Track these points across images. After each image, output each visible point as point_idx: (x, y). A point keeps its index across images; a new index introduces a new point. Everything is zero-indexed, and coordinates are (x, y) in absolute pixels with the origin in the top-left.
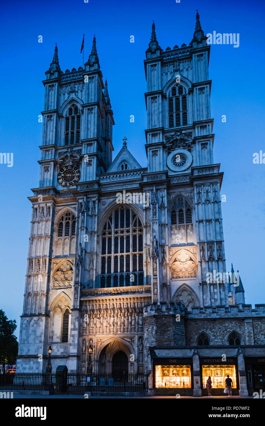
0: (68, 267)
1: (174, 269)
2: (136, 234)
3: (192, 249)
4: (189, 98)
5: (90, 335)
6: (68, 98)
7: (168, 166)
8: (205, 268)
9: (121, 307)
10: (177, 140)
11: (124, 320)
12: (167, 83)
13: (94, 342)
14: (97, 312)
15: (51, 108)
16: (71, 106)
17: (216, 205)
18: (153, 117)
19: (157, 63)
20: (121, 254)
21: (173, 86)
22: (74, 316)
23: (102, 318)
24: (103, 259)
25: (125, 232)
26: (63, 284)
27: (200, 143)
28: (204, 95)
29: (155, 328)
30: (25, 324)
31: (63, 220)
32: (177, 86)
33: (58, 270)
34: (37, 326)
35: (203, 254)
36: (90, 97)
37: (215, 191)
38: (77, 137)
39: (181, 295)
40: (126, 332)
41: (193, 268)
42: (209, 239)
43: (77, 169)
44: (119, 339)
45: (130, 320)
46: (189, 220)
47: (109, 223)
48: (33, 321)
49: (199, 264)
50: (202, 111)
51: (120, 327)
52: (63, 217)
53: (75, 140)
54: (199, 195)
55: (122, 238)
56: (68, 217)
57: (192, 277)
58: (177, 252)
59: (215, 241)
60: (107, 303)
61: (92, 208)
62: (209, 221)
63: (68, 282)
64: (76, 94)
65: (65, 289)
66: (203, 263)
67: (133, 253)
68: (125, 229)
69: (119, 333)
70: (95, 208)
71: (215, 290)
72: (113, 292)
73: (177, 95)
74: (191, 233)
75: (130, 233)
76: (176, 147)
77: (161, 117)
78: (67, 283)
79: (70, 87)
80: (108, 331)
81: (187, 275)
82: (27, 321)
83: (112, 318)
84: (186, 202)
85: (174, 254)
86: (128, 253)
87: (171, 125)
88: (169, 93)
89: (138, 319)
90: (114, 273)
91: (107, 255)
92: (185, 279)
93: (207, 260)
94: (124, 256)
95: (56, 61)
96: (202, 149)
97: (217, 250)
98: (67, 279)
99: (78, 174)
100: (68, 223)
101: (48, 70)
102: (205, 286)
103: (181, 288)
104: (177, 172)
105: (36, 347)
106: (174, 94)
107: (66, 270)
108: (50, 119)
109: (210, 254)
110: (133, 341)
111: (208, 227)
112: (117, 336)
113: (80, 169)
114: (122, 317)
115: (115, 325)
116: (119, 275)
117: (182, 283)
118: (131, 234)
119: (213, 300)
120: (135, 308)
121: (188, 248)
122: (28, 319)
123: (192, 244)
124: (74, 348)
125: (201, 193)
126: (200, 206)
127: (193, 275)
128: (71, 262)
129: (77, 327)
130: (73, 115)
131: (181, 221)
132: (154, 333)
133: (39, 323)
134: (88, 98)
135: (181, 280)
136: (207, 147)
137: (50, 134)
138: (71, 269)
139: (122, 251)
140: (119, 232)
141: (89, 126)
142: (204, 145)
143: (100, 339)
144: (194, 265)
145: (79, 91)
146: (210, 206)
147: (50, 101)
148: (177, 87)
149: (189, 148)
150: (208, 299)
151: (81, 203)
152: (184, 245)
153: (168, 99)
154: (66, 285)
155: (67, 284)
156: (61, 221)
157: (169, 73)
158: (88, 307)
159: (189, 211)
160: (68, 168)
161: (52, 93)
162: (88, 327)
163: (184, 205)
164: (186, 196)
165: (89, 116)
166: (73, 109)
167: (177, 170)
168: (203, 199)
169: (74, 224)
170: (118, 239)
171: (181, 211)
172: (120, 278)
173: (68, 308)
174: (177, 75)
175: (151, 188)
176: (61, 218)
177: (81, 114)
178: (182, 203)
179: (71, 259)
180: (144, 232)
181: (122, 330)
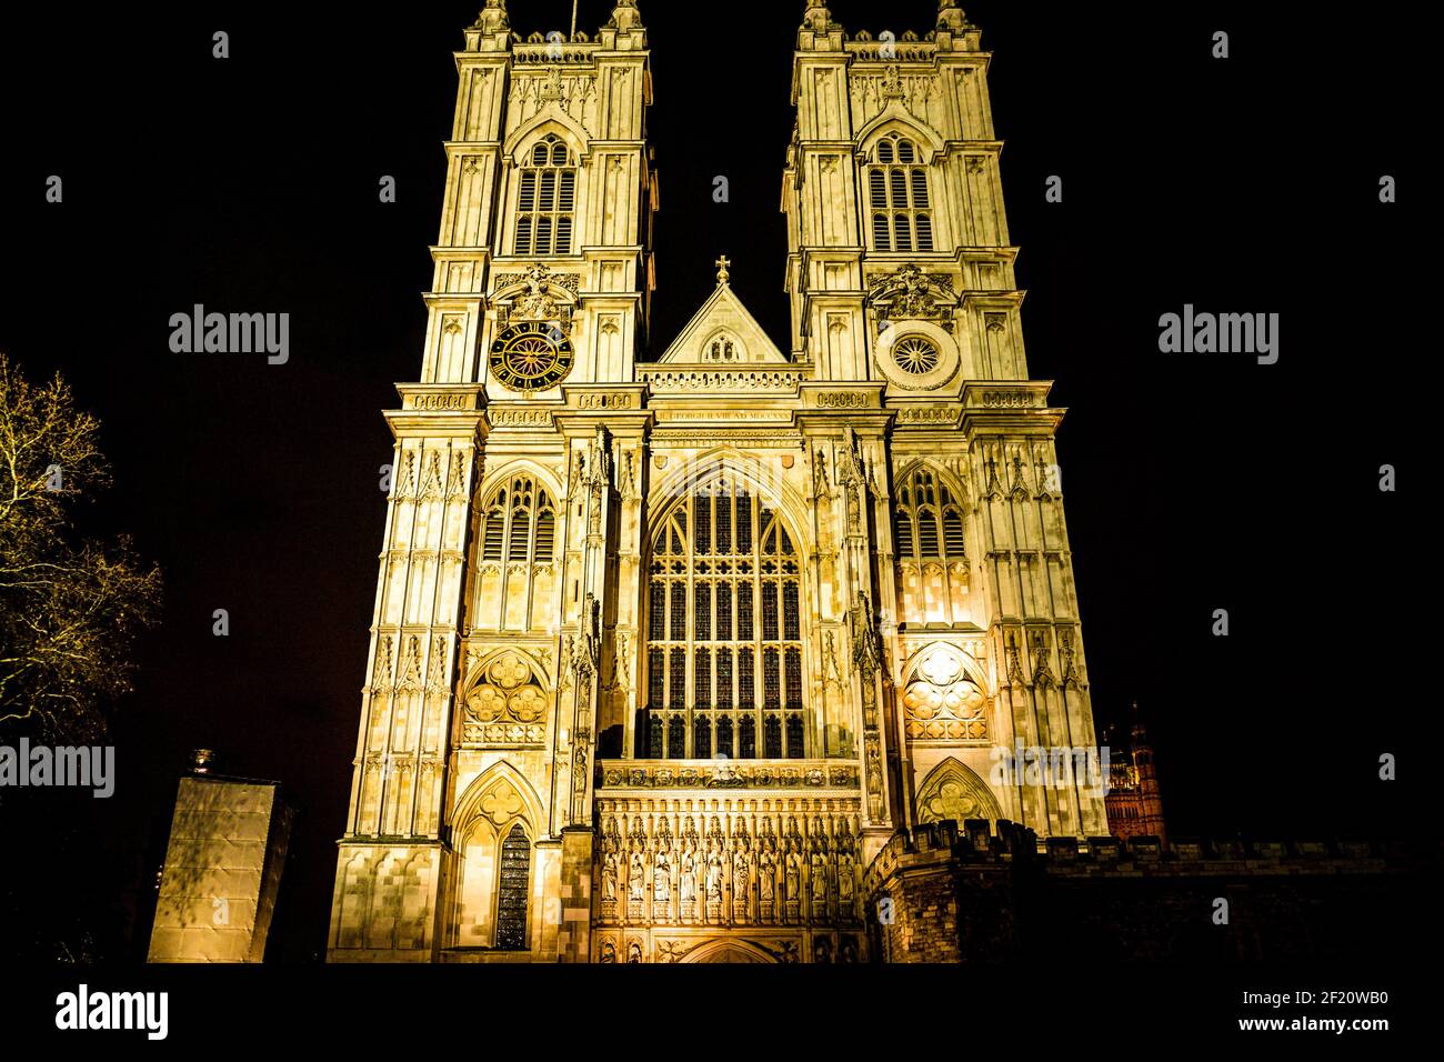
0: (519, 673)
1: (913, 706)
2: (774, 578)
3: (969, 642)
4: (934, 177)
5: (632, 926)
6: (536, 112)
7: (882, 365)
8: (1023, 710)
9: (745, 831)
11: (760, 879)
12: (865, 124)
14: (658, 843)
15: (477, 136)
16: (543, 138)
17: (1046, 508)
18: (826, 214)
19: (833, 66)
20: (721, 644)
21: (880, 135)
22: (574, 854)
23: (674, 868)
24: (655, 655)
25: (734, 569)
26: (501, 734)
27: (982, 312)
29: (952, 907)
30: (357, 870)
31: (501, 502)
32: (895, 137)
33: (482, 681)
34: (407, 884)
35: (1016, 663)
36: (615, 123)
37: (1042, 465)
38: (559, 235)
39: (939, 796)
40: (766, 918)
41: (974, 705)
42: (1030, 613)
43: (561, 336)
44: (742, 944)
46: (956, 549)
47: (674, 531)
48: (388, 864)
49: (1005, 694)
50: (981, 219)
51: (743, 903)
52: (503, 495)
53: (553, 243)
54: (992, 470)
55: (724, 588)
56: (522, 496)
57: (973, 737)
58: (919, 650)
59: (1051, 622)
60: (693, 814)
62: (1029, 558)
63: (523, 726)
64: (565, 107)
65: (513, 753)
66: (1016, 693)
67: (764, 642)
68: (733, 557)
70: (632, 475)
72: (717, 777)
73: (896, 161)
74: (964, 589)
75: (752, 573)
76: (904, 310)
77: (852, 217)
78: (516, 729)
79: (544, 83)
80: (698, 912)
81: (956, 727)
82: (367, 861)
83: (715, 870)
84: (944, 493)
85: (909, 655)
86: (748, 643)
87: (882, 244)
88: (870, 146)
90: (697, 707)
91: (667, 644)
92: (953, 743)
93: (1028, 680)
94: (730, 650)
96: (988, 328)
97: (1059, 653)
98: (516, 717)
99: (566, 355)
100: (519, 518)
103: (940, 773)
104: (911, 388)
106: (885, 157)
107: (513, 683)
108: (471, 166)
109: (1039, 663)
110: (794, 953)
111: (1025, 574)
112: (735, 932)
113: (572, 339)
114: (752, 868)
115: (725, 894)
116: (713, 719)
117: (944, 754)
118: (756, 575)
119: (1054, 818)
121: (958, 638)
122: (368, 852)
123: (970, 629)
125: (997, 464)
126: (996, 505)
127: (976, 729)
129: (586, 894)
130: (549, 165)
131: (929, 548)
132: (949, 926)
133: (415, 873)
134: (609, 125)
135: (940, 747)
136: (1005, 325)
137: (467, 213)
138: (534, 681)
139: (724, 634)
140: (713, 566)
141: (610, 209)
142: (994, 319)
143: (671, 945)
145: (576, 101)
146: (1029, 508)
147: (475, 114)
148: (895, 141)
149: (947, 321)
150: (1037, 812)
151: (580, 452)
152: (943, 629)
153: (868, 170)
154: (515, 739)
155: (516, 733)
156: (497, 507)
158: (621, 822)
159: (954, 519)
160: (527, 331)
161: (480, 91)
162: (620, 896)
163: (936, 496)
164: (941, 468)
165: (612, 176)
166: (550, 147)
167: (911, 385)
168: (1004, 485)
169: (546, 518)
170: (709, 591)
171: (927, 515)
172: (719, 729)
173: (520, 821)
174: (896, 108)
175: (834, 432)
176: (496, 495)
177: (577, 166)
178: (930, 493)
179: (533, 648)
180: (804, 576)
181: (750, 912)
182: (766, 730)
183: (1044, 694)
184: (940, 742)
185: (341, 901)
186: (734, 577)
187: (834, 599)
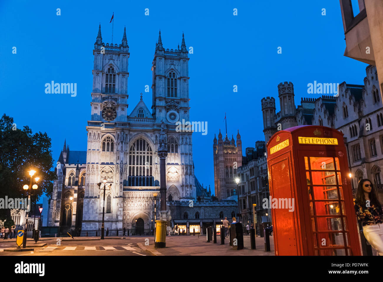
1: (168, 177)
2: (149, 155)
3: (177, 167)
4: (178, 81)
5: (128, 210)
6: (109, 62)
7: (167, 119)
8: (184, 178)
9: (144, 197)
10: (172, 105)
11: (146, 203)
12: (167, 70)
13: (130, 214)
14: (132, 198)
15: (98, 68)
16: (110, 67)
17: (190, 146)
18: (160, 89)
19: (163, 58)
20: (140, 166)
21: (170, 72)
23: (134, 202)
24: (130, 167)
25: (142, 153)
27: (184, 110)
28: (186, 84)
30: (86, 203)
31: (105, 141)
32: (172, 72)
33: (103, 172)
34: (94, 204)
35: (183, 171)
37: (190, 139)
38: (113, 88)
39: (171, 190)
40: (146, 209)
42: (186, 163)
43: (114, 110)
44: (143, 213)
45: (148, 203)
46: (177, 152)
47: (133, 147)
48: (91, 201)
49: (181, 176)
50: (185, 92)
52: (105, 139)
53: (112, 90)
54: (183, 140)
55: (141, 156)
56: (108, 140)
57: (177, 181)
59: (189, 165)
60: (137, 195)
61: (126, 138)
62: (186, 154)
63: (110, 179)
64: (114, 62)
66: (183, 175)
68: (143, 151)
69: (143, 209)
70: (127, 138)
71: (188, 189)
72: (140, 189)
73: (172, 77)
74: (177, 158)
76: (171, 108)
77: (164, 90)
79: (110, 56)
80: (137, 208)
81: (174, 180)
82: (88, 201)
84: (175, 141)
85: (169, 168)
86: (144, 166)
87: (169, 95)
88: (167, 75)
89: (153, 203)
90: (136, 176)
91: (132, 166)
92: (174, 182)
93: (185, 174)
95: (100, 36)
96: (184, 113)
97: (190, 169)
98: (108, 177)
99: (115, 114)
100: (108, 144)
101: (96, 41)
102: (183, 187)
103: (171, 187)
104: (171, 123)
105: (94, 216)
106: (170, 76)
107: (108, 172)
108: (98, 75)
109: (186, 171)
110: (150, 214)
111: (186, 157)
112: (142, 211)
113: (116, 111)
115: (141, 206)
116: (139, 178)
117: (172, 184)
118: (146, 155)
119: (186, 194)
120: (151, 197)
121: (175, 166)
122: (88, 199)
123: (177, 164)
124: (121, 217)
125: (183, 139)
126: (183, 145)
128: (111, 168)
129: (122, 206)
130: (111, 73)
131: (173, 152)
133: (95, 203)
134: (122, 67)
136: (187, 113)
137: (97, 85)
138: (111, 172)
139: (141, 164)
140: (139, 153)
141: (123, 86)
142: (185, 112)
144: (178, 175)
145: (116, 60)
146: (187, 146)
147: (98, 63)
149: (178, 111)
150: (184, 193)
151: (119, 134)
152: (173, 164)
153: (167, 79)
157: (168, 64)
158: (126, 195)
159: (177, 146)
160: (108, 109)
161: (98, 58)
162: (126, 206)
163: (174, 142)
164: (175, 137)
165: (123, 79)
166: (111, 69)
167: (171, 122)
168: (184, 142)
169: (112, 144)
170: (138, 157)
171: (173, 145)
172: (140, 180)
173: (110, 194)
174: (172, 67)
175: (159, 132)
176: (104, 139)
177: (116, 74)
178: (173, 141)
179: (111, 166)
180: (153, 155)
181: (144, 208)
182: (147, 180)
183: (187, 176)
184: (172, 182)
185: (84, 207)
186: (143, 155)
187: (158, 160)
